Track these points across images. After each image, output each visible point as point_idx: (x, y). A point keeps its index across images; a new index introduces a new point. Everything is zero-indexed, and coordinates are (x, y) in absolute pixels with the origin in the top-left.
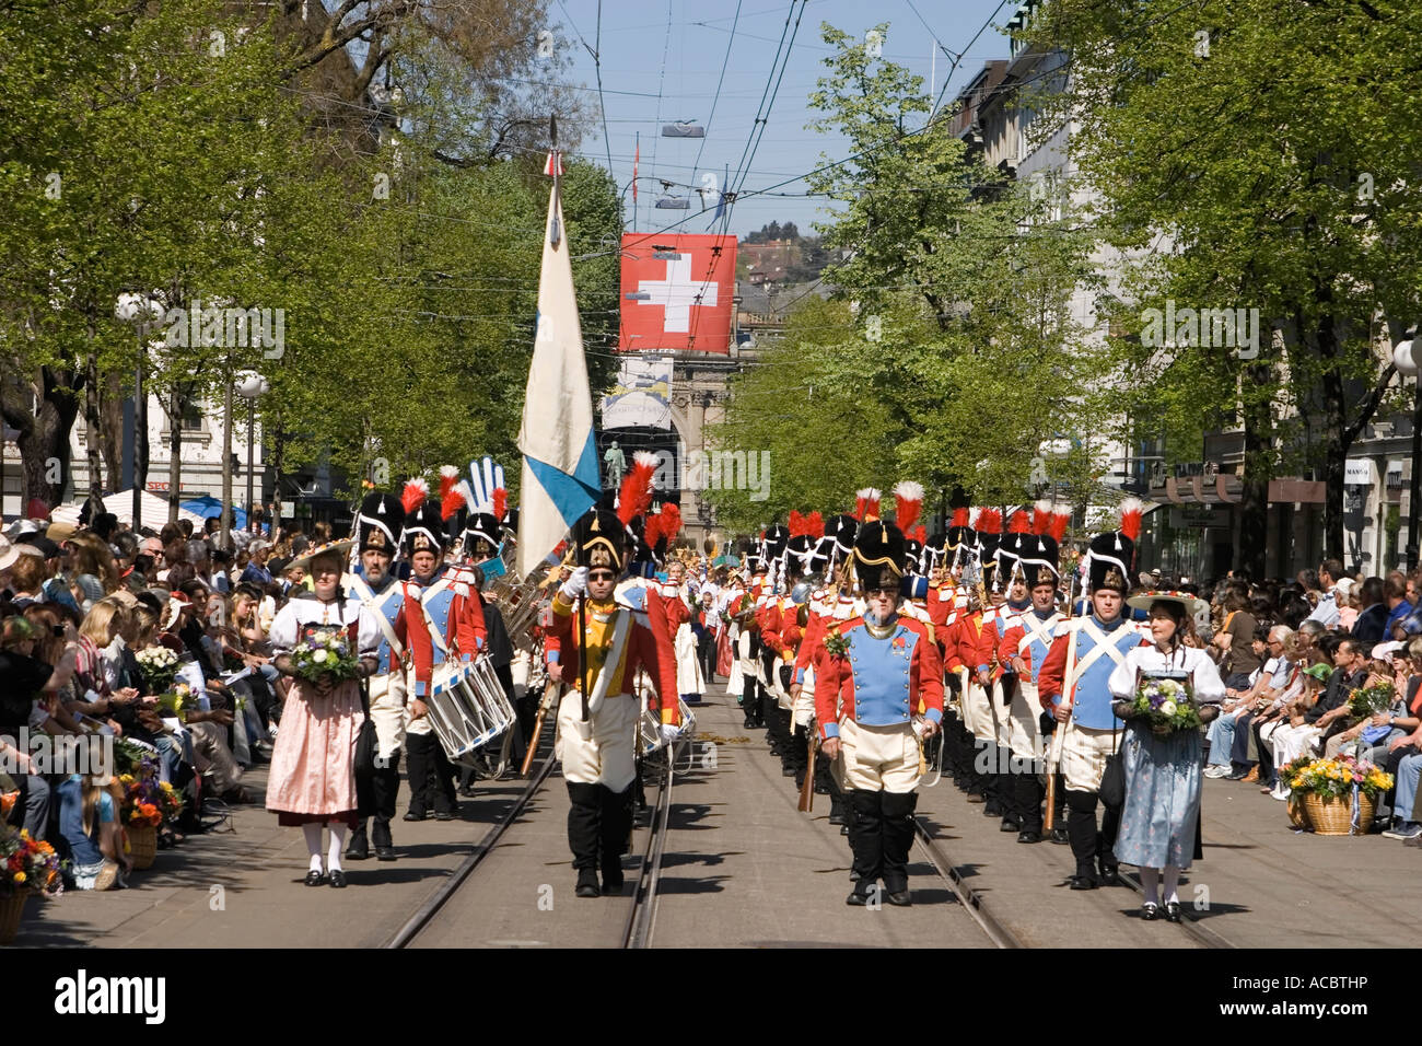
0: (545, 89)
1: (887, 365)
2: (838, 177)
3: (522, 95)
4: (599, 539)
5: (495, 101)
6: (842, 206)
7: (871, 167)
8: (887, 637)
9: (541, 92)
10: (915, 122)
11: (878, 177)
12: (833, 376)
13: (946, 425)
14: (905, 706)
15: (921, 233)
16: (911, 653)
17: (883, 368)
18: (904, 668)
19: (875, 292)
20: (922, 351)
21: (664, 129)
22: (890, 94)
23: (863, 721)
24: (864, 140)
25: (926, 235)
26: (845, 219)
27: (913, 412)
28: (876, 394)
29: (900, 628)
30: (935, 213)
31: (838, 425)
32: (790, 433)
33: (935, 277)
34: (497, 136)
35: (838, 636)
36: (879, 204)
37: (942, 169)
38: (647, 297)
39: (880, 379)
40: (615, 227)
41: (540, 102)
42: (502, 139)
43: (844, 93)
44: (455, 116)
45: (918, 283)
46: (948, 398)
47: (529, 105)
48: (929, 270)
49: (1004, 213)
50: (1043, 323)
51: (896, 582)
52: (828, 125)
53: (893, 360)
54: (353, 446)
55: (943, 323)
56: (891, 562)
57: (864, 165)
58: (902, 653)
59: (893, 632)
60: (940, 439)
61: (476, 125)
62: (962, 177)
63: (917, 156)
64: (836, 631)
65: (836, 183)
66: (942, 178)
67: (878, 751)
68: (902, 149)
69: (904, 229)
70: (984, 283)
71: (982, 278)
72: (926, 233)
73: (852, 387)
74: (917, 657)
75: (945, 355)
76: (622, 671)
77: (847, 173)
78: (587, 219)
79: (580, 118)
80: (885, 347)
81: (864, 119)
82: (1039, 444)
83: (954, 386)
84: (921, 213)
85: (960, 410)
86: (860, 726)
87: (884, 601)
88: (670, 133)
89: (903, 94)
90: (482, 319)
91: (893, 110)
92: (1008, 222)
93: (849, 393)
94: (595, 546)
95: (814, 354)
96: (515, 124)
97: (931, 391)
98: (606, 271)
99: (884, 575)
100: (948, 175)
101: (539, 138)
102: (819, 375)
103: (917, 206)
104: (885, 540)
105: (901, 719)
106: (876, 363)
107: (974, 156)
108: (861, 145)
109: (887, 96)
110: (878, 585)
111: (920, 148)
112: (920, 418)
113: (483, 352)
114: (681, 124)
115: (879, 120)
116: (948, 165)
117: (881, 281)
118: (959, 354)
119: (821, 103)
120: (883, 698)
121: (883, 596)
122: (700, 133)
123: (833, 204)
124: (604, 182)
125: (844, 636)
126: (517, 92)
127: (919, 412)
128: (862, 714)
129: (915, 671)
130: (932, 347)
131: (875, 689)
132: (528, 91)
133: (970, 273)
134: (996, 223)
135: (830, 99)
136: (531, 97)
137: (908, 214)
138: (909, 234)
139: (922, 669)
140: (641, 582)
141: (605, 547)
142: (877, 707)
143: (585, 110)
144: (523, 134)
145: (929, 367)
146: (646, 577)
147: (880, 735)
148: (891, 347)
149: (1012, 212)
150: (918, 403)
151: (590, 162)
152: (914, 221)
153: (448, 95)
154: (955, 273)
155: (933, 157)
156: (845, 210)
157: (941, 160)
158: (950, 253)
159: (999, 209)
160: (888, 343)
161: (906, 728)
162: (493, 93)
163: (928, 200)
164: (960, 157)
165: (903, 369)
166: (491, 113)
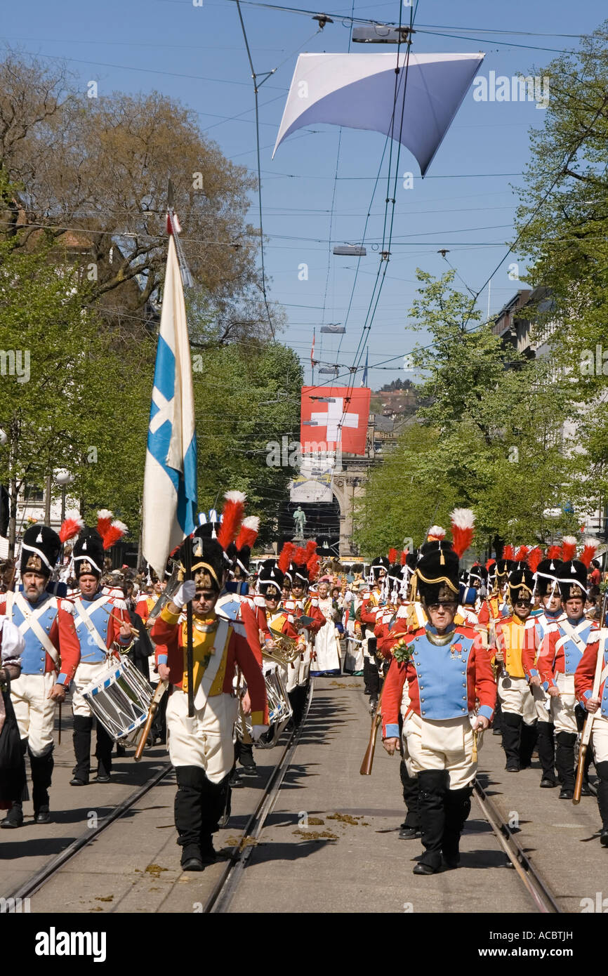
0: (253, 304)
1: (455, 464)
2: (426, 356)
3: (240, 306)
4: (201, 564)
5: (223, 311)
6: (429, 374)
7: (445, 352)
8: (446, 643)
9: (251, 306)
10: (472, 326)
11: (449, 357)
12: (423, 470)
13: (489, 500)
14: (464, 701)
15: (475, 388)
16: (466, 656)
17: (452, 466)
18: (461, 670)
19: (449, 423)
20: (476, 456)
21: (322, 328)
22: (456, 310)
23: (428, 716)
24: (441, 335)
25: (478, 390)
26: (430, 381)
27: (470, 491)
28: (449, 481)
29: (457, 635)
30: (484, 378)
31: (428, 499)
32: (400, 503)
33: (483, 414)
34: (225, 331)
35: (404, 645)
36: (450, 372)
37: (487, 353)
38: (317, 423)
39: (451, 473)
40: (299, 383)
41: (251, 311)
42: (227, 332)
43: (430, 308)
44: (198, 320)
45: (474, 417)
46: (491, 484)
47: (244, 313)
48: (480, 410)
49: (524, 378)
50: (546, 441)
51: (452, 598)
52: (420, 327)
53: (458, 461)
54: (133, 511)
55: (488, 441)
56: (448, 581)
57: (441, 350)
58: (460, 656)
59: (450, 640)
60: (486, 507)
61: (212, 325)
62: (499, 357)
63: (473, 345)
64: (401, 641)
65: (425, 360)
66: (487, 357)
67: (441, 742)
68: (464, 341)
69: (464, 386)
70: (512, 417)
71: (511, 415)
72: (478, 388)
73: (434, 478)
74: (473, 659)
75: (489, 458)
76: (223, 674)
77: (431, 354)
78: (282, 378)
79: (274, 321)
80: (454, 454)
81: (441, 324)
82: (543, 510)
83: (494, 477)
84: (475, 377)
85: (497, 491)
86: (425, 720)
87: (443, 614)
88: (325, 330)
89: (465, 310)
90: (212, 437)
91: (459, 319)
92: (526, 383)
93: (432, 481)
94: (198, 571)
95: (411, 457)
96: (236, 324)
97: (481, 479)
98: (293, 408)
99: (441, 592)
100: (491, 356)
101: (250, 332)
102: (415, 469)
103: (473, 373)
104: (442, 562)
105: (460, 713)
106: (449, 463)
107: (506, 345)
108: (439, 338)
109: (455, 310)
110: (437, 601)
111: (474, 340)
112: (475, 495)
113: (213, 456)
114: (332, 326)
115: (450, 324)
116: (490, 350)
117: (451, 416)
118: (497, 458)
119: (416, 314)
120: (444, 696)
121: (441, 609)
122: (343, 331)
123: (424, 372)
124: (292, 357)
125: (408, 645)
126: (237, 305)
127: (474, 492)
128: (427, 710)
129: (471, 672)
130: (482, 454)
131: (438, 688)
132: (243, 305)
133: (504, 412)
134: (519, 383)
135: (422, 312)
136: (245, 309)
137: (468, 378)
138: (468, 389)
139: (477, 671)
140: (236, 597)
141: (207, 572)
142: (438, 703)
143: (277, 316)
144: (240, 330)
145: (481, 466)
146: (241, 594)
147: (443, 728)
148: (457, 454)
149: (528, 377)
150: (473, 487)
151: (283, 344)
152: (471, 382)
153: (195, 308)
154: (495, 412)
155: (482, 346)
156: (431, 376)
157: (487, 348)
158: (492, 401)
159: (521, 376)
160: (456, 452)
161: (465, 721)
162: (222, 306)
163: (479, 370)
164: (498, 345)
165: (464, 466)
166: (221, 318)
